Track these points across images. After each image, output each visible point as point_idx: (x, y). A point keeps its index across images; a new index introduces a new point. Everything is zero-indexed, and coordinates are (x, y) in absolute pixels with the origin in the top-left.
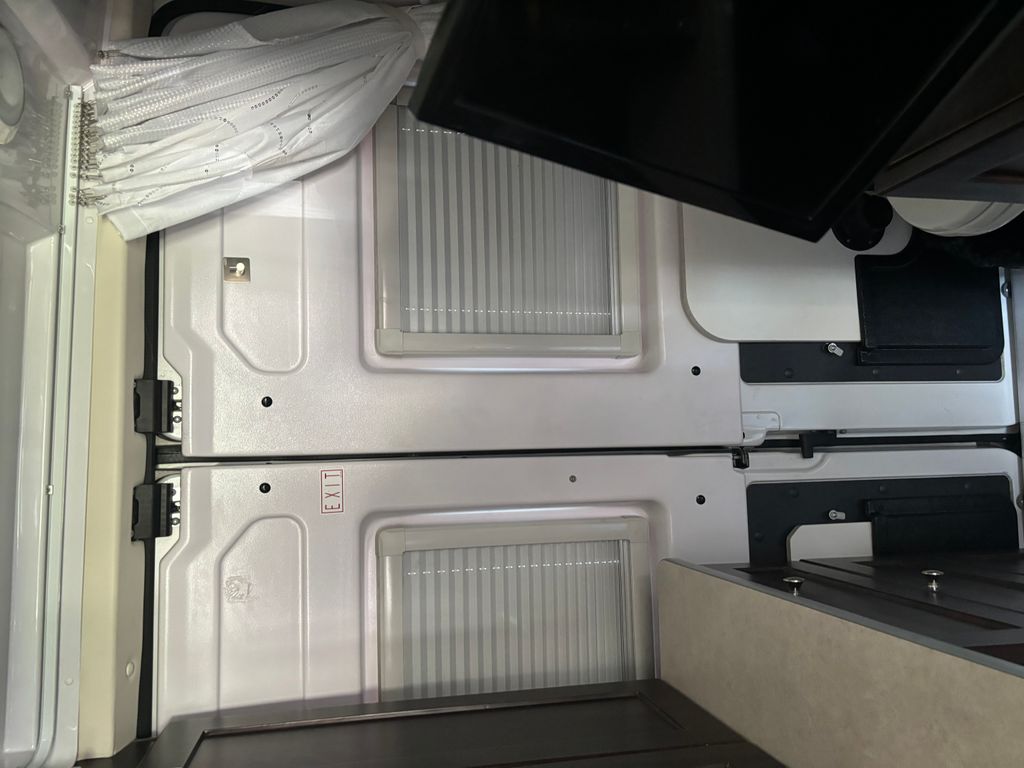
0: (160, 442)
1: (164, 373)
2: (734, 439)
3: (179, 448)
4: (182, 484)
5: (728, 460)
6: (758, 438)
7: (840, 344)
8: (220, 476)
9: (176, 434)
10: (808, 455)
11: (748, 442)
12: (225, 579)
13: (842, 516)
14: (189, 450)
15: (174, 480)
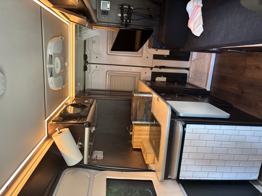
0: (86, 61)
1: (86, 53)
2: (151, 66)
3: (88, 62)
4: (88, 66)
5: (150, 69)
6: (154, 66)
7: (166, 55)
8: (92, 65)
9: (87, 60)
10: (160, 69)
11: (153, 67)
12: (92, 76)
13: (163, 76)
14: (89, 62)
15: (87, 65)
